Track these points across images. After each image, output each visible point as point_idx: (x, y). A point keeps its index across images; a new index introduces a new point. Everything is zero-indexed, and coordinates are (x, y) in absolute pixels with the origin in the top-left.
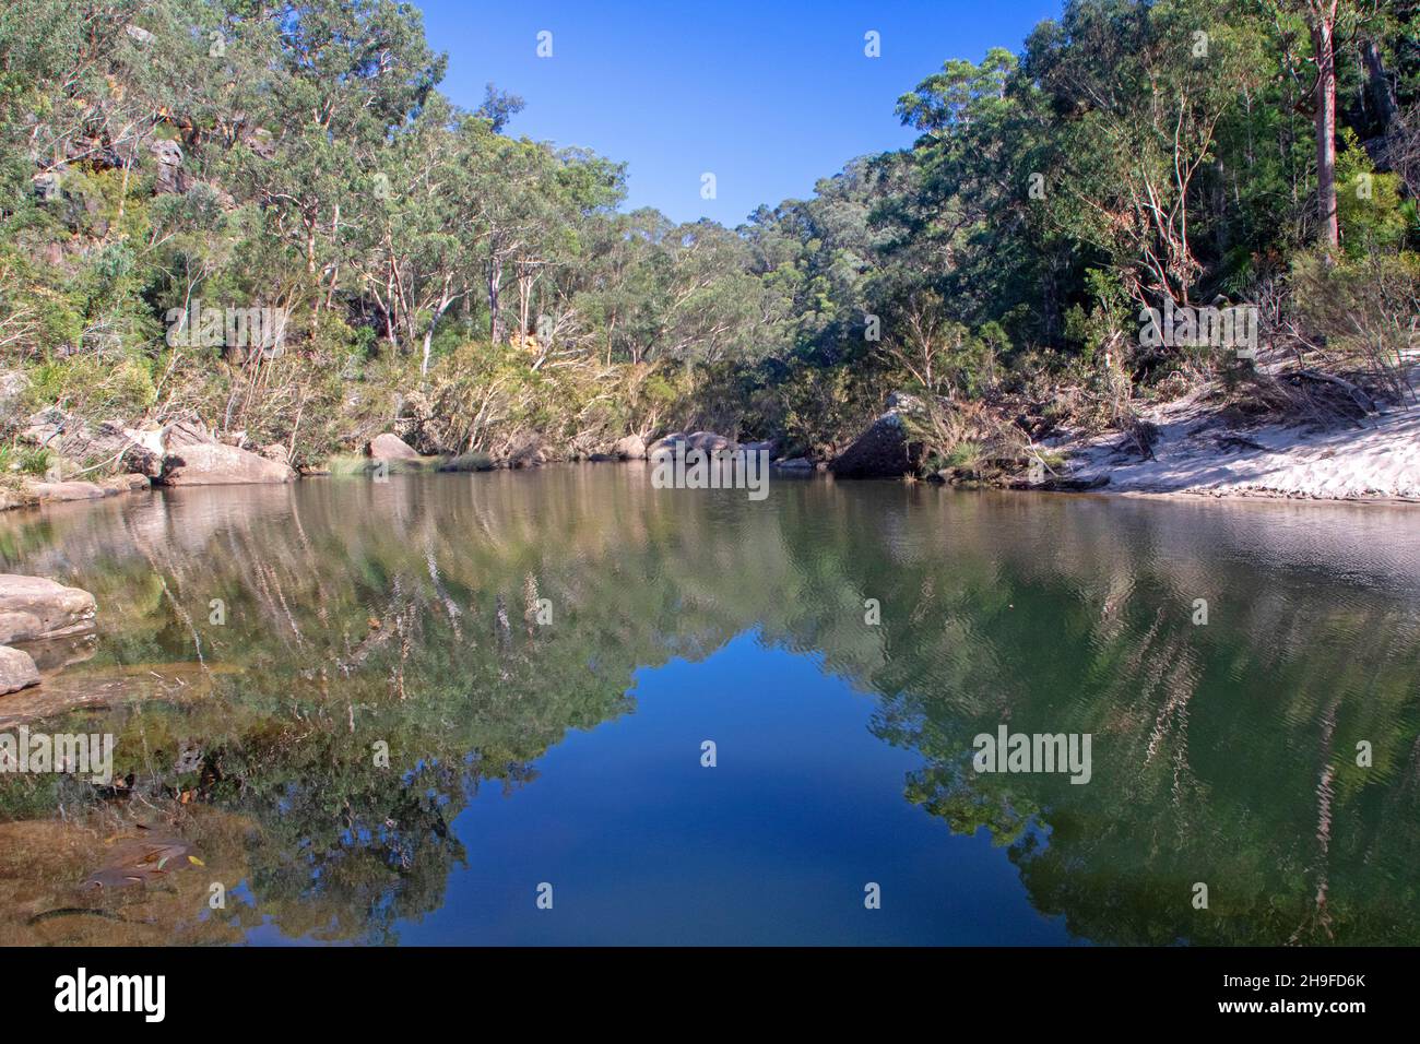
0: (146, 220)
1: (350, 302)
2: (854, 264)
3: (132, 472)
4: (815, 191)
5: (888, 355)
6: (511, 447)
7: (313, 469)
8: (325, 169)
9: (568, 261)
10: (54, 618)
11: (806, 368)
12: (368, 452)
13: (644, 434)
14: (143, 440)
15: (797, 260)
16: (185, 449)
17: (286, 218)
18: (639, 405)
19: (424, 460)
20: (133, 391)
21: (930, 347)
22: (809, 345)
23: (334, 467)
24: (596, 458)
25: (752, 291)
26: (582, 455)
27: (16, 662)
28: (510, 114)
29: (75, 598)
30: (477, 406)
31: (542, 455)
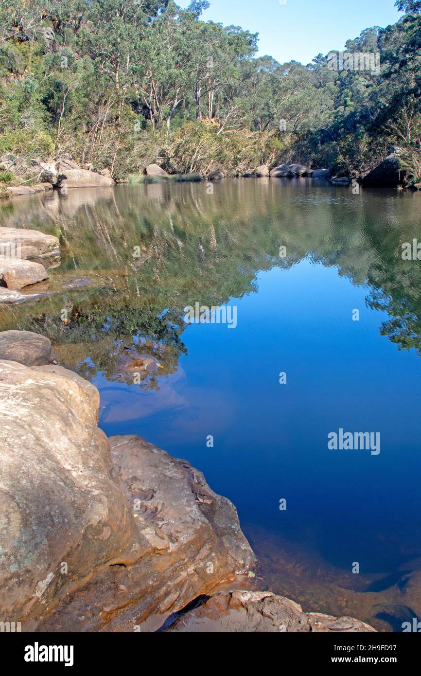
0: (42, 66)
1: (132, 103)
2: (363, 83)
3: (44, 182)
4: (345, 46)
5: (390, 128)
6: (209, 171)
7: (121, 180)
8: (122, 39)
9: (232, 82)
10: (43, 248)
11: (348, 134)
12: (145, 172)
13: (268, 164)
14: (50, 168)
15: (335, 82)
16: (67, 171)
17: (105, 63)
18: (266, 151)
19: (170, 176)
20: (44, 145)
21: (411, 124)
22: (341, 123)
23: (130, 180)
24: (246, 176)
25: (317, 96)
26: (240, 174)
27: (39, 269)
28: (203, 10)
29: (50, 239)
30: (194, 151)
31: (222, 174)
